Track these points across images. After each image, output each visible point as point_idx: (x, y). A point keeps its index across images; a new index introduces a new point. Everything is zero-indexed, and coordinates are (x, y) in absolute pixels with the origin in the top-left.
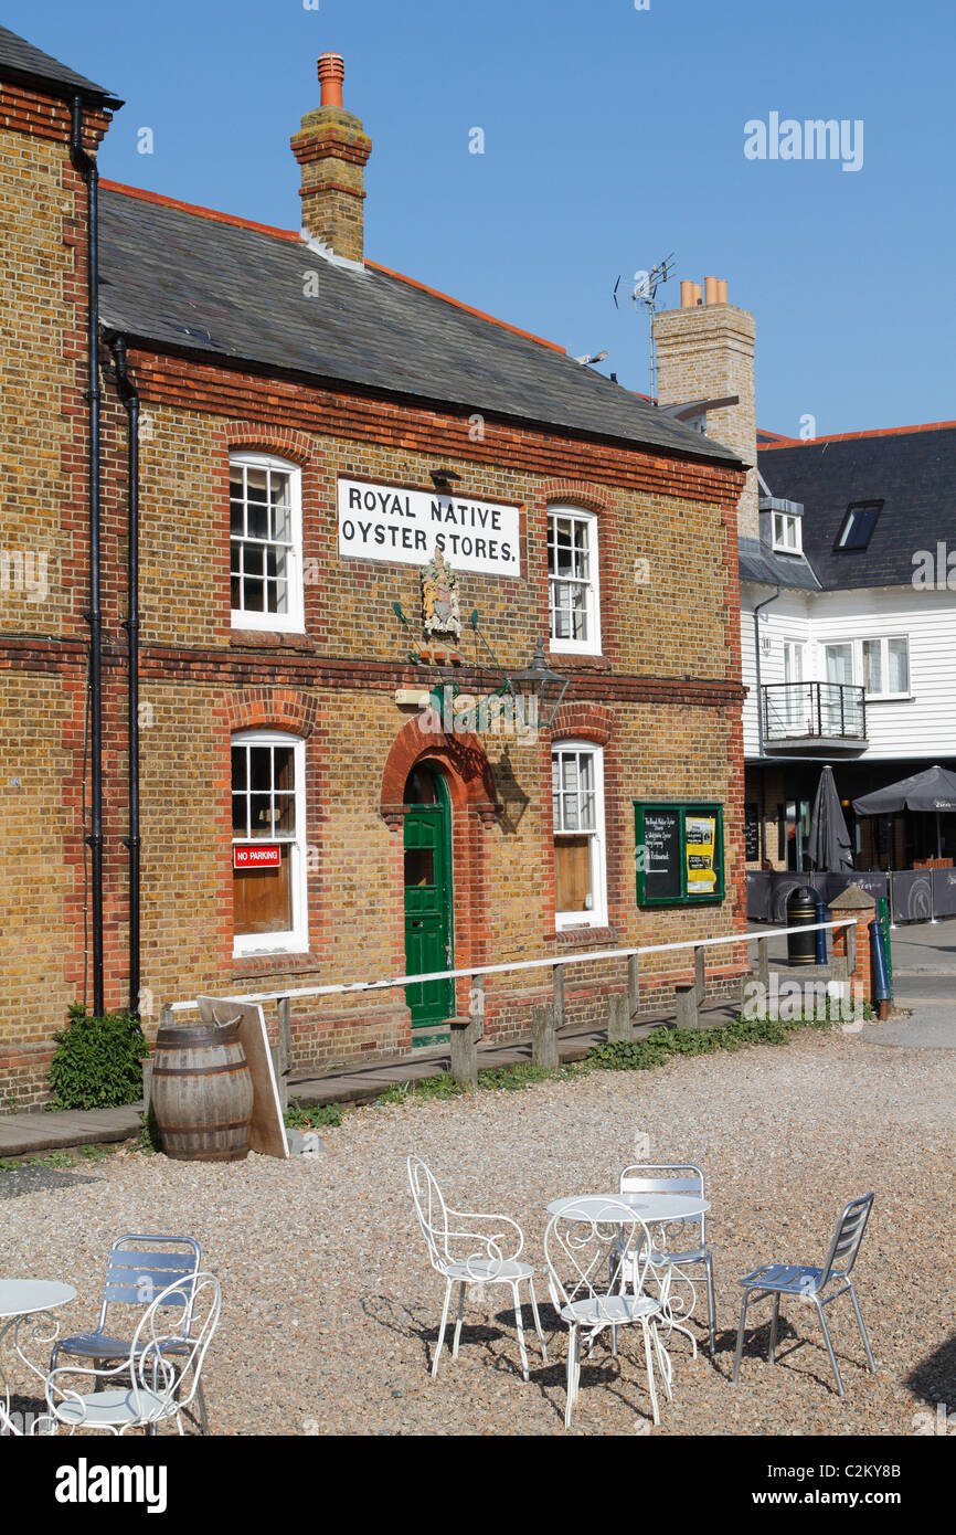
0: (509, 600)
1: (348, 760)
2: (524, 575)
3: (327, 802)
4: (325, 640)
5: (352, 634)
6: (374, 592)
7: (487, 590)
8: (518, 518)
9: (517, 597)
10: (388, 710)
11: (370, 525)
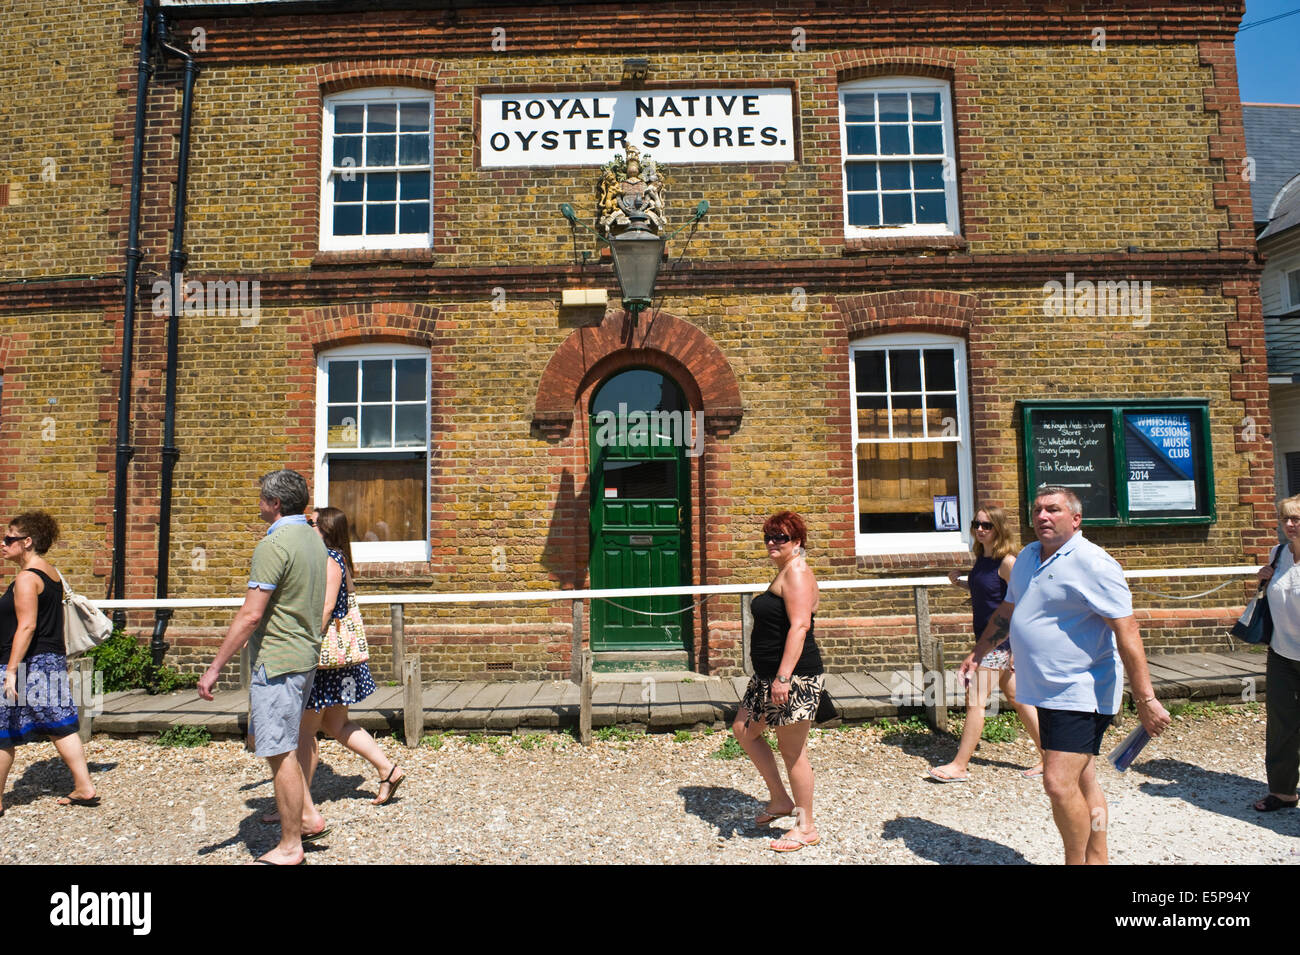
0: (765, 186)
1: (484, 368)
2: (797, 157)
3: (451, 411)
4: (452, 250)
5: (494, 241)
6: (531, 199)
7: (725, 179)
8: (789, 98)
9: (783, 182)
10: (552, 315)
11: (533, 133)
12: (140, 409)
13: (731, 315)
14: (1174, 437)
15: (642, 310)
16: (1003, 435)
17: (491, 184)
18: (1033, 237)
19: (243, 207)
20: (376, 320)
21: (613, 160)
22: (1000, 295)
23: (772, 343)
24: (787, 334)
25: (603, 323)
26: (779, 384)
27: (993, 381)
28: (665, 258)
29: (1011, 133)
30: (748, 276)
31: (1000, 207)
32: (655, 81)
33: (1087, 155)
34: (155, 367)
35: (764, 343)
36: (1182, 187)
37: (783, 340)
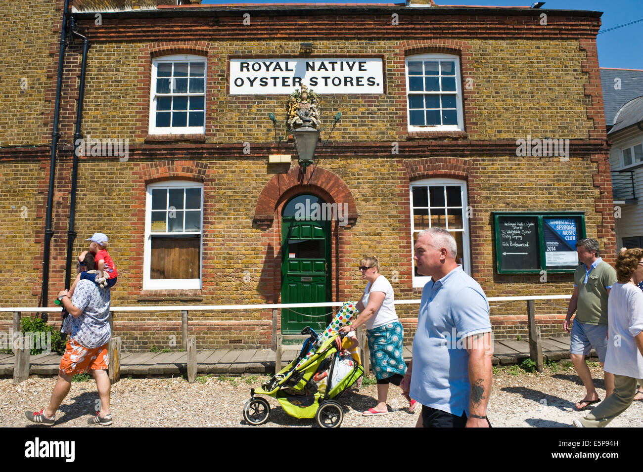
0: (369, 106)
1: (230, 193)
2: (385, 92)
3: (213, 214)
4: (215, 135)
5: (236, 131)
6: (254, 110)
7: (350, 102)
8: (381, 63)
9: (378, 104)
10: (263, 167)
11: (256, 78)
12: (57, 212)
13: (352, 169)
14: (568, 230)
15: (308, 166)
16: (485, 229)
17: (235, 103)
18: (500, 132)
19: (110, 112)
20: (176, 169)
21: (295, 92)
22: (483, 160)
23: (372, 183)
24: (379, 178)
25: (289, 172)
26: (375, 203)
27: (480, 202)
28: (320, 140)
29: (489, 81)
30: (361, 149)
31: (483, 117)
32: (316, 54)
33: (526, 93)
34: (65, 191)
35: (368, 182)
36: (571, 108)
37: (377, 181)
